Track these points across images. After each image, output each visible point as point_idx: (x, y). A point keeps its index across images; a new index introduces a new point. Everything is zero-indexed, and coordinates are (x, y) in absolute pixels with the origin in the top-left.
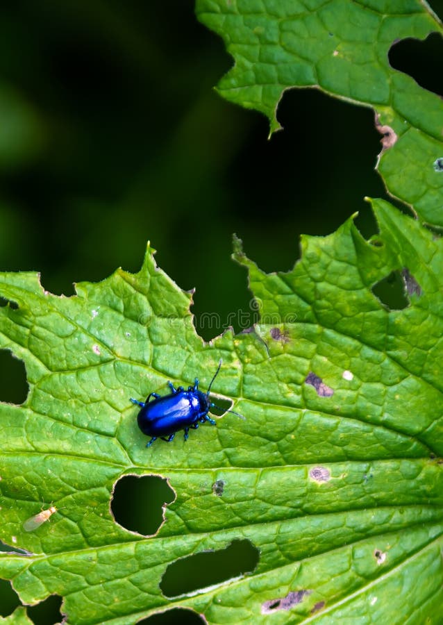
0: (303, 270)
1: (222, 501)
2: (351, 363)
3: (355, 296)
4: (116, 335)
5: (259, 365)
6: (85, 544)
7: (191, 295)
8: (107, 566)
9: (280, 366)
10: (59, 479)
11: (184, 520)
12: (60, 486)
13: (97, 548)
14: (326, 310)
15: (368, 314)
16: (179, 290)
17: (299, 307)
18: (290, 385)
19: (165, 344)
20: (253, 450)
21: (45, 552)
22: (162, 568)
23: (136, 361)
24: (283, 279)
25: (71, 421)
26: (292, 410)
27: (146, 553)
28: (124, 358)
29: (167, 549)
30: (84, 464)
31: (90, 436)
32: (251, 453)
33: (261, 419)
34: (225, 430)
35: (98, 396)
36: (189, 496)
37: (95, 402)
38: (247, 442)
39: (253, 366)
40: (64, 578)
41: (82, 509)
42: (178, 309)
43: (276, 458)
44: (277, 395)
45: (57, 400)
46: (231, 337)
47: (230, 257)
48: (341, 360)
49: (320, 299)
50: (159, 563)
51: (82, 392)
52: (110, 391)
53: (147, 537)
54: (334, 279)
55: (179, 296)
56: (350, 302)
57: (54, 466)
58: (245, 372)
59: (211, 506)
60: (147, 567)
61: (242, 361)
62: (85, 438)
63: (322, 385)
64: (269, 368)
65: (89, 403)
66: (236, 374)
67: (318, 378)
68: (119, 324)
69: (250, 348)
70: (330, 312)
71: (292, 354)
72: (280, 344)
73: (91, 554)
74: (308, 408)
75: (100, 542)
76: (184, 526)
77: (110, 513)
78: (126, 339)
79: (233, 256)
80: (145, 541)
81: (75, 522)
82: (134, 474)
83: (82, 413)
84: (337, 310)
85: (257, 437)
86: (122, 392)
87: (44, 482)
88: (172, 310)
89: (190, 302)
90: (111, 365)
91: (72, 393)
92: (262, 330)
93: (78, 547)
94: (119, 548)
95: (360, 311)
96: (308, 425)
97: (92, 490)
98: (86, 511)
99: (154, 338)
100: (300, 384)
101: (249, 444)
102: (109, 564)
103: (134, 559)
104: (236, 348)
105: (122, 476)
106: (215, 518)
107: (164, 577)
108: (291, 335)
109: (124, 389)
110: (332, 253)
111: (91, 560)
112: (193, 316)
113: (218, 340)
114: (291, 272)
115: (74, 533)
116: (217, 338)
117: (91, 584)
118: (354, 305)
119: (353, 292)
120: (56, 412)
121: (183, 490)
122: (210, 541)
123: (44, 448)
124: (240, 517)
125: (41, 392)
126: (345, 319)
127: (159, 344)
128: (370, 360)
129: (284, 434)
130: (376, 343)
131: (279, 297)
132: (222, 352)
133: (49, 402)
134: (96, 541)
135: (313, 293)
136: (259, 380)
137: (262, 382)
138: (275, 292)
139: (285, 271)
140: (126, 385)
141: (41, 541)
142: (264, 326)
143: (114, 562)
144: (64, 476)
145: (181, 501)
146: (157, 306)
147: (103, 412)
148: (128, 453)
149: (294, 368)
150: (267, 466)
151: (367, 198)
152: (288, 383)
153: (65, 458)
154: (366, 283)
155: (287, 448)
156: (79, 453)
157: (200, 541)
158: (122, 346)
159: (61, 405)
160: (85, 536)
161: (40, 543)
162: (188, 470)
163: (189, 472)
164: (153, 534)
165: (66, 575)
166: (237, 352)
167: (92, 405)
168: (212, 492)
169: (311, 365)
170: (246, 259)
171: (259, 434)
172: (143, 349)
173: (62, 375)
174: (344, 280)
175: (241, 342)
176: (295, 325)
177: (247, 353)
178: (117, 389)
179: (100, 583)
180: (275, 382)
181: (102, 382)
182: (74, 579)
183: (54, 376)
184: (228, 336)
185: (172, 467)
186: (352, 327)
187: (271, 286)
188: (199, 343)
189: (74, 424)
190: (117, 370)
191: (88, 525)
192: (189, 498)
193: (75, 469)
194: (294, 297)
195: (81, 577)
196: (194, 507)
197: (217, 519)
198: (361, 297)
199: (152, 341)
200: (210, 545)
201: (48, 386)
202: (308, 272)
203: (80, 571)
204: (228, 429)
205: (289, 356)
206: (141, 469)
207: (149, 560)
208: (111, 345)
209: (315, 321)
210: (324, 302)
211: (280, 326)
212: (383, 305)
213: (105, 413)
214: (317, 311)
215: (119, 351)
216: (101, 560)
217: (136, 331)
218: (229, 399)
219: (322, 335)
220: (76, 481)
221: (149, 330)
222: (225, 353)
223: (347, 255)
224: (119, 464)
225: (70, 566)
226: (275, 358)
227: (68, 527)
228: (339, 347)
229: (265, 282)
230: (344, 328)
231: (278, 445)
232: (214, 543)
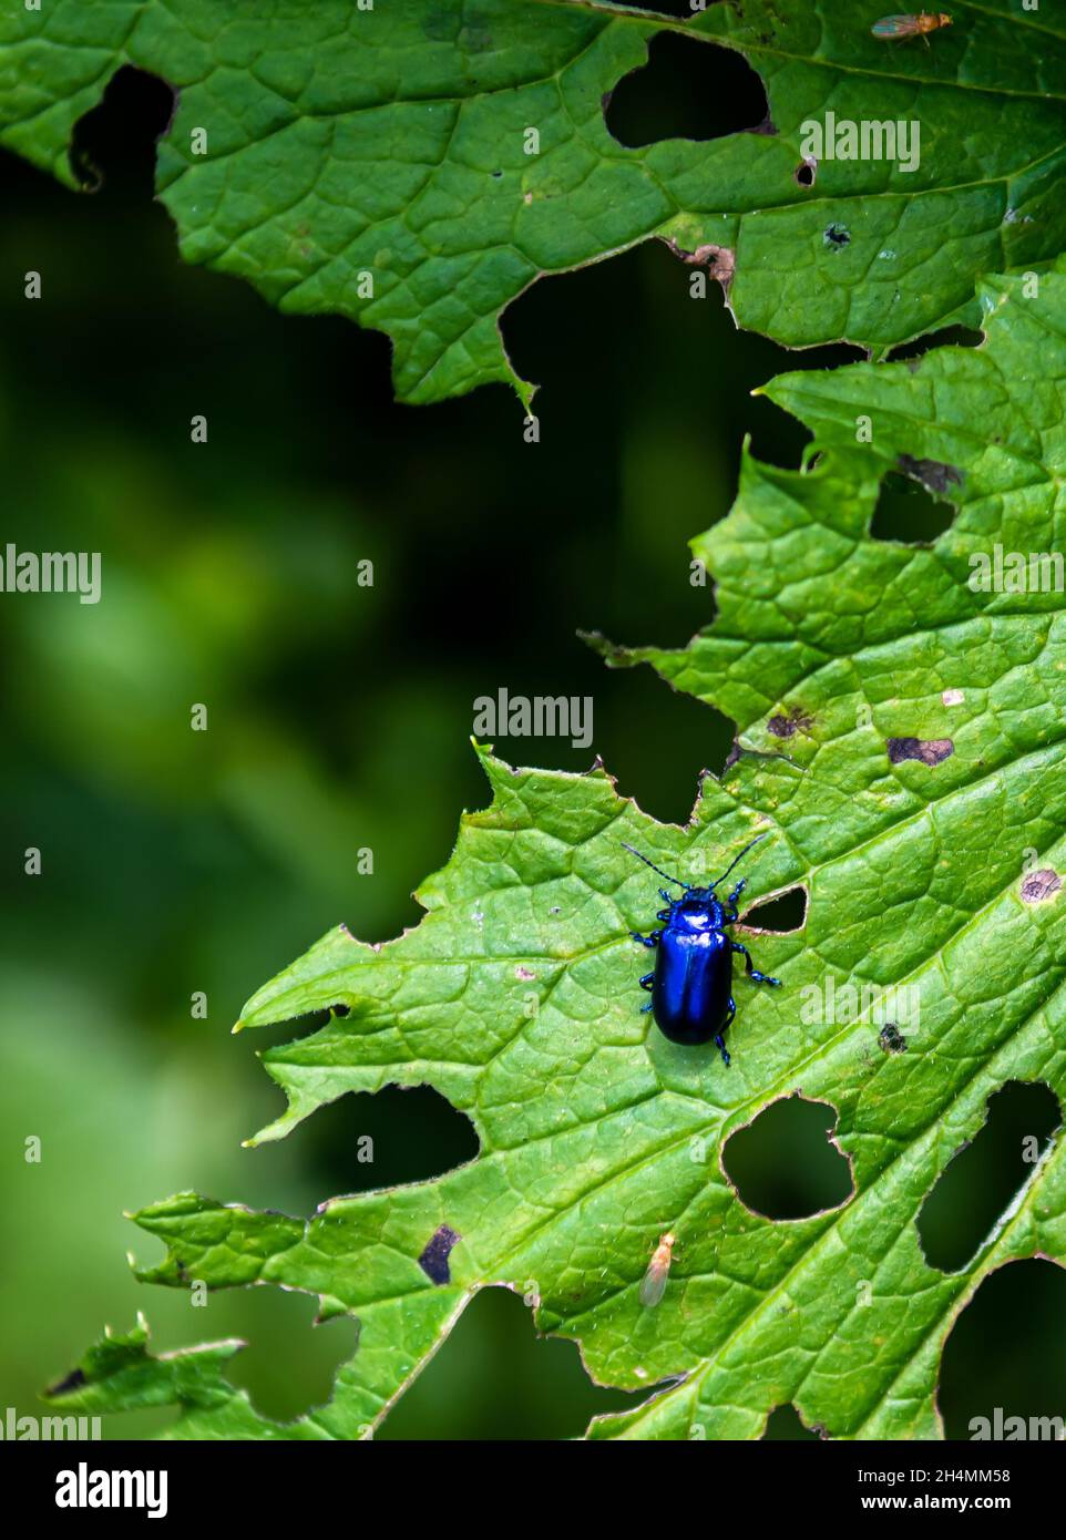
0: (736, 598)
1: (915, 1056)
2: (940, 675)
3: (853, 568)
4: (537, 925)
5: (798, 796)
6: (757, 1293)
7: (601, 770)
8: (820, 1301)
9: (833, 769)
10: (629, 1228)
11: (880, 1131)
12: (641, 1236)
13: (781, 1284)
14: (828, 629)
15: (900, 578)
16: (577, 776)
17: (779, 657)
18: (872, 788)
19: (625, 878)
20: (899, 936)
21: (703, 1354)
22: (910, 1233)
23: (602, 943)
24: (717, 635)
25: (574, 1119)
26: (908, 824)
27: (864, 1231)
28: (579, 953)
29: (893, 1197)
30: (648, 1170)
31: (623, 1119)
32: (900, 942)
33: (871, 875)
34: (830, 940)
35: (585, 1046)
36: (855, 1090)
37: (589, 1059)
38: (879, 931)
39: (789, 803)
40: (767, 1371)
41: (705, 1244)
42: (599, 807)
43: (947, 917)
44: (866, 819)
45: (527, 1103)
46: (717, 786)
47: (605, 667)
48: (920, 682)
49: (801, 619)
50: (899, 1231)
51: (553, 1060)
52: (598, 1022)
53: (845, 1204)
54: (797, 569)
55: (585, 788)
56: (854, 585)
57: (604, 1211)
58: (785, 824)
59: (904, 1078)
60: (882, 1253)
61: (765, 810)
62: (615, 1128)
63: (923, 747)
64: (816, 787)
65: (579, 1070)
66: (774, 839)
67: (907, 740)
68: (529, 903)
69: (760, 780)
70: (837, 626)
71: (833, 736)
72: (803, 737)
73: (780, 1298)
74: (932, 799)
75: (776, 1271)
76: (889, 1141)
77: (751, 1216)
78: (559, 920)
79: (609, 663)
80: (847, 1213)
81: (710, 1271)
82: (739, 1126)
83: (583, 1094)
84: (844, 613)
85: (889, 911)
86: (618, 1010)
87: (608, 1249)
88: (591, 817)
89: (608, 782)
90: (567, 980)
91: (541, 1074)
92: (755, 737)
93: (748, 1306)
94: (814, 1256)
95: (884, 585)
96: (954, 826)
97: (694, 1202)
98: (713, 1241)
99: (599, 882)
100: (886, 774)
101: (885, 931)
102: (819, 1295)
103: (853, 1255)
104: (738, 798)
105: (722, 1144)
106: (927, 1090)
107: (924, 1245)
108: (805, 711)
109: (617, 1002)
110: (761, 531)
111: (785, 1311)
112: (633, 799)
113: (701, 808)
114: (719, 617)
115: (723, 1290)
116: (697, 806)
117: (818, 1347)
118: (865, 584)
119: (847, 564)
120: (541, 1124)
121: (836, 1089)
122: (949, 1131)
123: (567, 1197)
124: (965, 1056)
125: (492, 1109)
126: (871, 615)
127: (616, 886)
128: (967, 645)
129: (927, 868)
130: (954, 612)
131: (734, 668)
132: (722, 820)
133: (516, 1116)
134: (771, 1276)
135: (783, 619)
136: (815, 818)
137: (825, 818)
138: (723, 665)
139: (710, 621)
140: (616, 994)
141: (684, 1343)
142: (751, 730)
143: (825, 1284)
144: (632, 1215)
145: (849, 1107)
146: (563, 828)
147: (613, 1064)
148: (705, 1099)
149: (857, 755)
150: (943, 942)
151: (754, 393)
152: (866, 787)
153: (612, 1186)
154: (854, 535)
155: (951, 888)
156: (627, 1160)
157: (934, 1144)
158: (562, 937)
159: (539, 1105)
160: (747, 1280)
161: (683, 1348)
162: (820, 1050)
163: (824, 1053)
164: (849, 1192)
165: (768, 1364)
166: (746, 803)
167: (588, 1068)
168: (887, 1053)
169: (880, 728)
170: (632, 653)
171: (889, 904)
172: (596, 913)
173: (504, 1057)
174: (815, 557)
175: (738, 782)
176: (798, 689)
177: (761, 792)
178: (606, 1012)
179: (830, 1337)
180: (845, 802)
181: (575, 1019)
182: (784, 1362)
183: (492, 1071)
184: (709, 789)
185: (792, 1065)
186: (892, 619)
187: (707, 660)
188: (676, 835)
189: (584, 1120)
190: (583, 979)
191: (736, 1262)
192: (859, 1094)
193: (641, 1191)
194: (759, 648)
195: (792, 1350)
196: (878, 1100)
197: (931, 1089)
198: (866, 562)
199: (600, 890)
200: (957, 1137)
201: (495, 1093)
202: (746, 594)
203: (784, 1342)
204: (831, 935)
205: (833, 743)
206: (743, 1109)
207: (878, 1239)
208: (541, 946)
209: (826, 657)
210: (813, 618)
211: (778, 708)
212: (912, 546)
213: (619, 1064)
214: (817, 639)
215: (562, 947)
216: (802, 1299)
217: (564, 896)
218: (795, 886)
219: (858, 667)
220: (657, 1209)
221: (583, 878)
222: (727, 818)
223: (787, 515)
224: (702, 1127)
225: (761, 1348)
226: (813, 764)
227: (706, 1288)
228: (900, 665)
229: (692, 663)
230: (880, 630)
231: (935, 895)
232: (958, 1129)
